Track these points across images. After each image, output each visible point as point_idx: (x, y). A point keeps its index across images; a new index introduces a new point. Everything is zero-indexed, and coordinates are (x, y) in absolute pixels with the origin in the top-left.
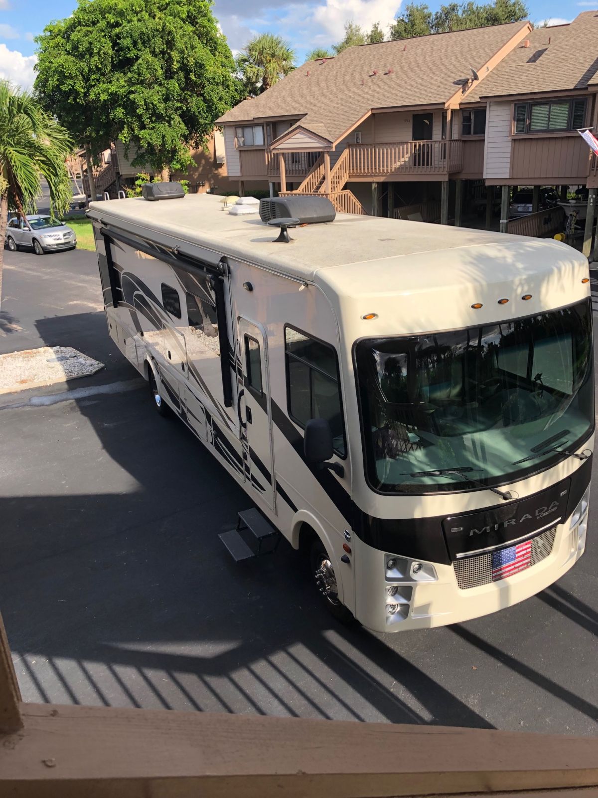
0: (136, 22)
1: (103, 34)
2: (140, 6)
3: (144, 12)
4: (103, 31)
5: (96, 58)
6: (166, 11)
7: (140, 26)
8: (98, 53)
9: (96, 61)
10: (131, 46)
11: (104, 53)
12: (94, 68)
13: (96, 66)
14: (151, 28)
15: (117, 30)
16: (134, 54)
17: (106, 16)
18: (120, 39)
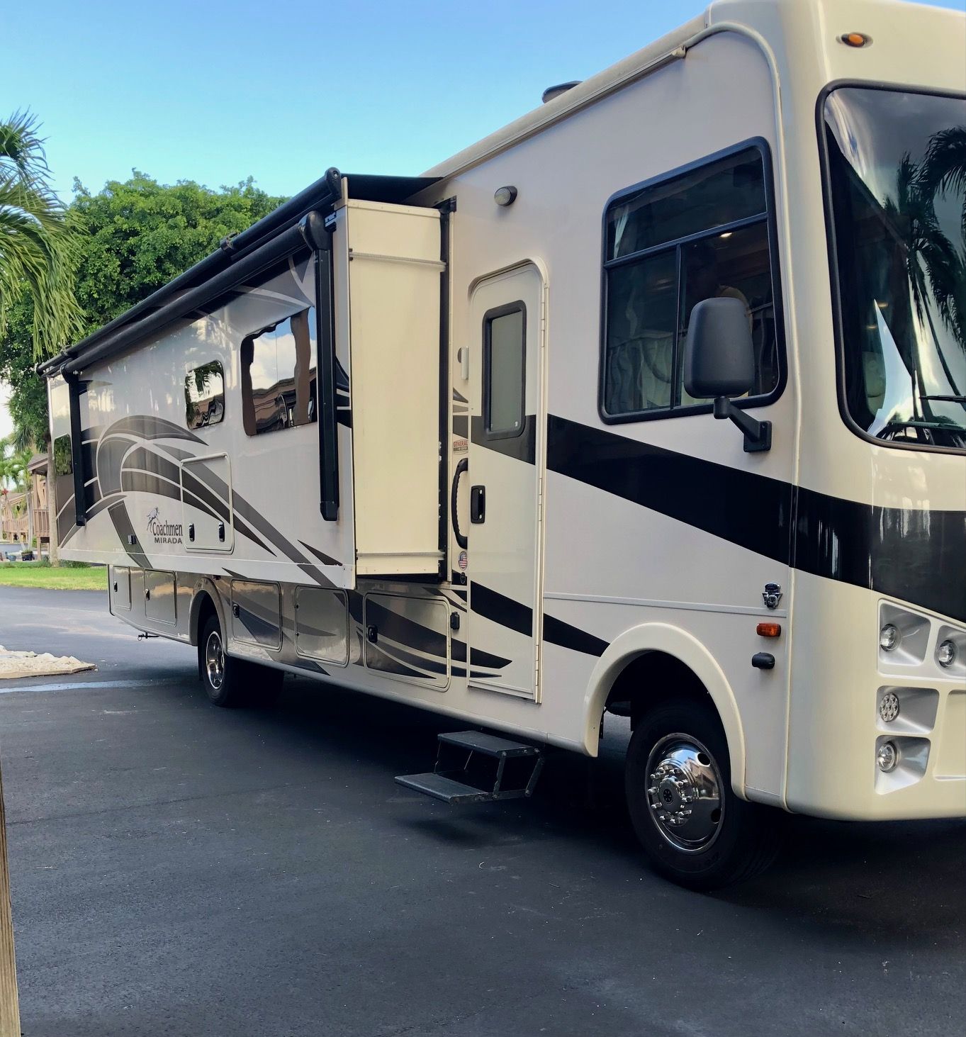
0: (164, 229)
1: (107, 246)
2: (174, 207)
3: (179, 217)
4: (107, 242)
5: (91, 283)
6: (217, 219)
7: (171, 235)
8: (95, 275)
9: (90, 287)
10: (153, 265)
11: (105, 276)
12: (85, 297)
13: (90, 295)
14: (190, 239)
15: (132, 241)
16: (156, 277)
17: (115, 219)
18: (134, 254)
